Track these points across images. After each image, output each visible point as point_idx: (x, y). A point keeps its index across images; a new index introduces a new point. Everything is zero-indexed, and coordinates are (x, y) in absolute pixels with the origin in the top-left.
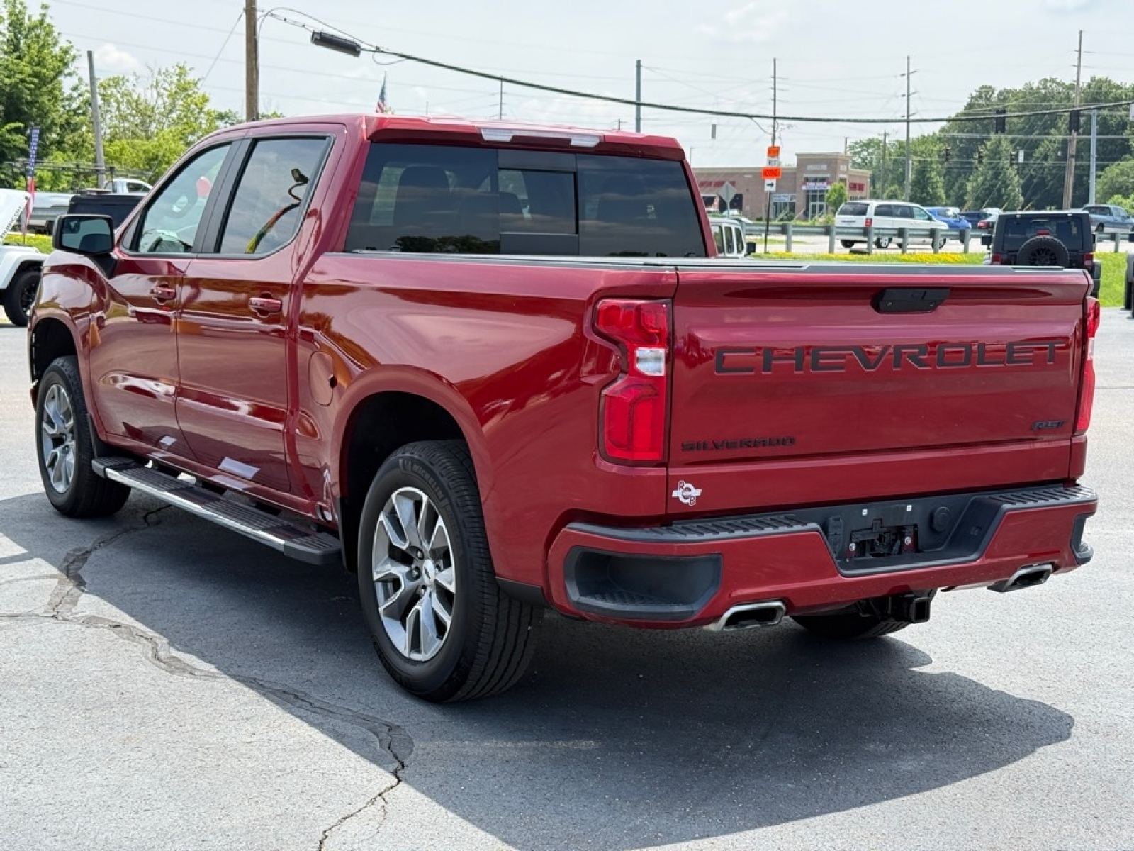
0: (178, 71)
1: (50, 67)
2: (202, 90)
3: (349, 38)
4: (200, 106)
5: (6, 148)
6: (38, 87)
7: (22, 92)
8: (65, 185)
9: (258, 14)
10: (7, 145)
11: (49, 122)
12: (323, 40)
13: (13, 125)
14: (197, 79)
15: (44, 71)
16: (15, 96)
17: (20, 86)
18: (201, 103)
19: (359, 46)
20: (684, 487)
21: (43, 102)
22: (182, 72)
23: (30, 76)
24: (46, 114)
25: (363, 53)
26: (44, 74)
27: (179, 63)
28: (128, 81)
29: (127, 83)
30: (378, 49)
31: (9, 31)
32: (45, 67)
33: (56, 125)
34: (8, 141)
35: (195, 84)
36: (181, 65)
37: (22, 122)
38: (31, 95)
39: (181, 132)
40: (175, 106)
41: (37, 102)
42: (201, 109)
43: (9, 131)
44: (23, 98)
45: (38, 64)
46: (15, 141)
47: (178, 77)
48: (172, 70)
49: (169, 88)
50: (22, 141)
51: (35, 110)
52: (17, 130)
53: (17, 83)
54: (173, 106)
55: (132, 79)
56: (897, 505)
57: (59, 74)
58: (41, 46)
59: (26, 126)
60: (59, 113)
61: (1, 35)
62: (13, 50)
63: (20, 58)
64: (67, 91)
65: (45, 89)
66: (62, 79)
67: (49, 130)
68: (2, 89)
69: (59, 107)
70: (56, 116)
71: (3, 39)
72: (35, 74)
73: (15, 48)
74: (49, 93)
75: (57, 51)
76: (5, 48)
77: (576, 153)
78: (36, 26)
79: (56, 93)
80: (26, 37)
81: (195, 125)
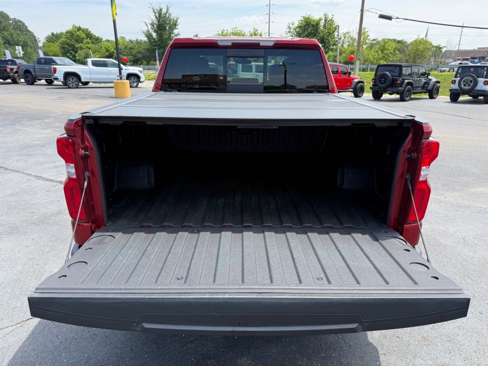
1: (332, 30)
3: (389, 15)
7: (325, 37)
9: (364, 11)
11: (330, 44)
12: (382, 16)
16: (323, 38)
19: (392, 17)
24: (330, 42)
25: (393, 19)
26: (330, 32)
30: (398, 18)
31: (324, 22)
32: (330, 30)
35: (367, 32)
38: (327, 37)
51: (327, 41)
55: (352, 32)
57: (334, 32)
58: (331, 25)
59: (325, 45)
60: (333, 41)
61: (322, 23)
62: (324, 27)
63: (325, 29)
64: (336, 36)
65: (330, 36)
66: (334, 33)
67: (330, 46)
68: (320, 37)
69: (333, 40)
70: (332, 42)
71: (322, 24)
72: (328, 32)
73: (325, 26)
74: (331, 37)
75: (334, 26)
76: (322, 26)
77: (264, 49)
78: (330, 21)
79: (333, 37)
80: (328, 23)
81: (365, 43)
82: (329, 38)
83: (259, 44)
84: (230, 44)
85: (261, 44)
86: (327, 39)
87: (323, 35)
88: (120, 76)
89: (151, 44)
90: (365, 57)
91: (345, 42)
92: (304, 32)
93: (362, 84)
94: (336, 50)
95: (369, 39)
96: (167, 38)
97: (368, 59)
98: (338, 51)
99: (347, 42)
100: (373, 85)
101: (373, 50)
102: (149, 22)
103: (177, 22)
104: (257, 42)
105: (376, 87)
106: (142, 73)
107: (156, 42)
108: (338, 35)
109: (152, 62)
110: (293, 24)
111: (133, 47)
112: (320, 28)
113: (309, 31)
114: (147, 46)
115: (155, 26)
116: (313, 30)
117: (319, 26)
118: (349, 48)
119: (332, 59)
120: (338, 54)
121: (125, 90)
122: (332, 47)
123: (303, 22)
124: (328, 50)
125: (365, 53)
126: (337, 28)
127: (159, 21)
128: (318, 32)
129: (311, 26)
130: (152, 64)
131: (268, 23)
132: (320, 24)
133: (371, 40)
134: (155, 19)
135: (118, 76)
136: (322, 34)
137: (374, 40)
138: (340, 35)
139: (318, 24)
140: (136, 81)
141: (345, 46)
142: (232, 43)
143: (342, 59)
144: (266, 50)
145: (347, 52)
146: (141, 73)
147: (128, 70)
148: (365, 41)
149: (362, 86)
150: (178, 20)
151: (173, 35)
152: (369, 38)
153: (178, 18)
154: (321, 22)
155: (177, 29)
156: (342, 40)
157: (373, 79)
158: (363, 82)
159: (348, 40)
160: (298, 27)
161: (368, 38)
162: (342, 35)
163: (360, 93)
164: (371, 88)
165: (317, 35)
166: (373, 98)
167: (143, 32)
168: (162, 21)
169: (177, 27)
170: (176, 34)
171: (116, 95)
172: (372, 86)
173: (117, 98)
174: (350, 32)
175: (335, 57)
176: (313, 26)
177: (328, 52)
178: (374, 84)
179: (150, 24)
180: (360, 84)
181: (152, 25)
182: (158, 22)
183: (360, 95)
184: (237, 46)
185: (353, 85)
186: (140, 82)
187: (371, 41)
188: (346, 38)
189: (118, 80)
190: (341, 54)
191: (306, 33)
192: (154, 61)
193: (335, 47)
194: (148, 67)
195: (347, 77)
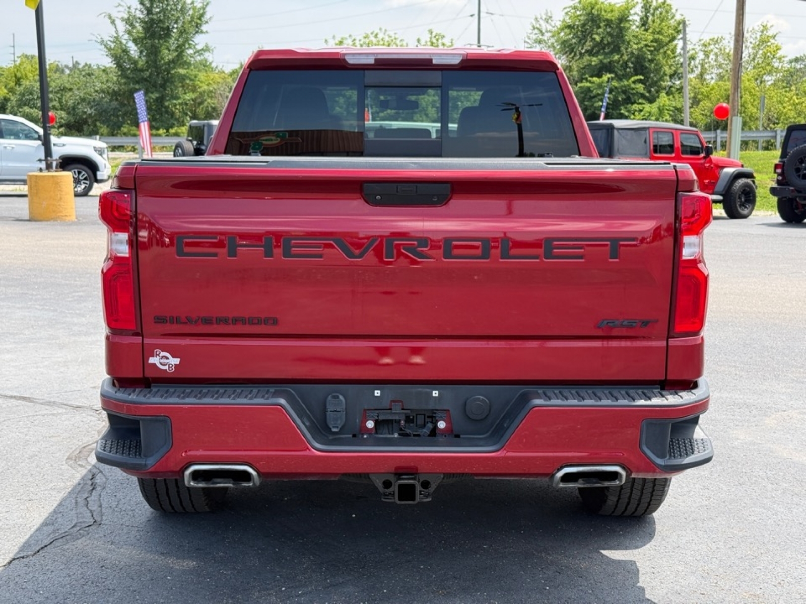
0: (762, 28)
1: (666, 34)
2: (779, 41)
4: (773, 53)
5: (632, 94)
6: (657, 49)
7: (646, 53)
8: (668, 117)
10: (631, 91)
11: (662, 73)
13: (636, 78)
14: (775, 33)
15: (661, 37)
16: (641, 57)
17: (644, 49)
18: (774, 51)
20: (161, 355)
21: (659, 59)
22: (765, 28)
23: (652, 41)
24: (661, 68)
26: (661, 39)
27: (763, 22)
28: (724, 39)
29: (723, 41)
31: (642, 12)
32: (662, 34)
33: (666, 75)
34: (633, 89)
35: (774, 37)
36: (764, 24)
37: (643, 75)
38: (651, 55)
39: (757, 74)
40: (756, 56)
41: (655, 59)
42: (774, 56)
43: (634, 82)
44: (645, 58)
45: (658, 33)
46: (637, 88)
47: (761, 33)
48: (757, 28)
49: (754, 42)
50: (642, 88)
51: (653, 65)
52: (640, 81)
53: (642, 48)
54: (755, 55)
56: (420, 389)
57: (673, 39)
58: (662, 21)
59: (647, 78)
60: (670, 66)
61: (636, 15)
62: (643, 25)
63: (646, 30)
64: (679, 51)
65: (662, 51)
66: (675, 42)
67: (661, 79)
68: (632, 53)
69: (671, 62)
70: (666, 68)
71: (637, 18)
72: (655, 40)
73: (644, 23)
74: (665, 52)
75: (673, 23)
76: (637, 24)
77: (441, 70)
78: (660, 7)
79: (669, 52)
80: (653, 15)
81: (768, 68)
82: (660, 57)
83: (431, 60)
84: (372, 62)
85: (435, 62)
86: (651, 61)
87: (640, 49)
88: (46, 160)
89: (124, 75)
90: (770, 110)
91: (707, 66)
92: (582, 40)
93: (749, 181)
94: (680, 90)
95: (780, 59)
96: (173, 61)
97: (780, 114)
98: (688, 93)
99: (713, 67)
100: (778, 182)
101: (793, 88)
102: (120, 14)
103: (202, 15)
104: (427, 57)
105: (787, 188)
106: (105, 156)
107: (142, 70)
108: (684, 48)
109: (124, 129)
110: (548, 20)
111: (68, 86)
112: (629, 28)
113: (598, 38)
114: (113, 82)
115: (137, 25)
116: (610, 34)
117: (627, 25)
118: (720, 83)
119: (671, 116)
120: (688, 103)
121: (61, 198)
122: (669, 83)
123: (578, 13)
124: (658, 92)
125: (771, 98)
126: (681, 27)
127: (149, 11)
128: (623, 42)
129: (602, 24)
130: (125, 134)
131: (476, 16)
132: (630, 18)
133: (786, 59)
134: (139, 6)
135: (40, 160)
136: (635, 47)
137: (797, 60)
138: (689, 47)
139: (623, 19)
140: (85, 179)
141: (711, 78)
142: (376, 60)
143: (700, 117)
144: (444, 72)
145: (714, 96)
146: (101, 155)
147: (64, 145)
148: (769, 64)
149: (747, 185)
150: (208, 9)
151: (190, 51)
152: (780, 53)
153: (208, 4)
154: (632, 12)
155: (202, 32)
156: (697, 61)
157: (777, 166)
158: (750, 175)
159: (716, 61)
160: (562, 29)
161: (778, 55)
162: (698, 48)
163: (743, 205)
164: (773, 191)
165: (622, 49)
166: (781, 221)
167: (102, 42)
168: (159, 12)
169: (204, 28)
170: (199, 47)
171: (30, 213)
172: (775, 185)
173: (35, 221)
174: (723, 38)
175: (680, 110)
176: (609, 23)
177: (658, 97)
178: (780, 178)
179: (123, 19)
180: (742, 181)
181: (129, 22)
182: (148, 14)
183: (746, 212)
184: (386, 65)
185: (721, 185)
186: (97, 181)
187: (791, 62)
188: (712, 57)
189: (41, 170)
190: (696, 102)
191: (589, 45)
192: (131, 125)
193: (678, 82)
194: (117, 141)
195: (702, 161)
